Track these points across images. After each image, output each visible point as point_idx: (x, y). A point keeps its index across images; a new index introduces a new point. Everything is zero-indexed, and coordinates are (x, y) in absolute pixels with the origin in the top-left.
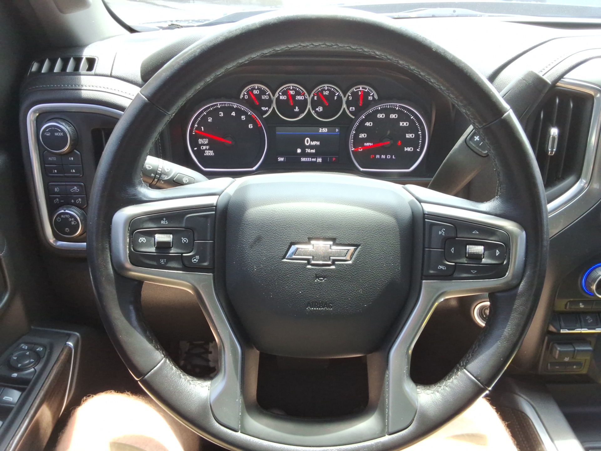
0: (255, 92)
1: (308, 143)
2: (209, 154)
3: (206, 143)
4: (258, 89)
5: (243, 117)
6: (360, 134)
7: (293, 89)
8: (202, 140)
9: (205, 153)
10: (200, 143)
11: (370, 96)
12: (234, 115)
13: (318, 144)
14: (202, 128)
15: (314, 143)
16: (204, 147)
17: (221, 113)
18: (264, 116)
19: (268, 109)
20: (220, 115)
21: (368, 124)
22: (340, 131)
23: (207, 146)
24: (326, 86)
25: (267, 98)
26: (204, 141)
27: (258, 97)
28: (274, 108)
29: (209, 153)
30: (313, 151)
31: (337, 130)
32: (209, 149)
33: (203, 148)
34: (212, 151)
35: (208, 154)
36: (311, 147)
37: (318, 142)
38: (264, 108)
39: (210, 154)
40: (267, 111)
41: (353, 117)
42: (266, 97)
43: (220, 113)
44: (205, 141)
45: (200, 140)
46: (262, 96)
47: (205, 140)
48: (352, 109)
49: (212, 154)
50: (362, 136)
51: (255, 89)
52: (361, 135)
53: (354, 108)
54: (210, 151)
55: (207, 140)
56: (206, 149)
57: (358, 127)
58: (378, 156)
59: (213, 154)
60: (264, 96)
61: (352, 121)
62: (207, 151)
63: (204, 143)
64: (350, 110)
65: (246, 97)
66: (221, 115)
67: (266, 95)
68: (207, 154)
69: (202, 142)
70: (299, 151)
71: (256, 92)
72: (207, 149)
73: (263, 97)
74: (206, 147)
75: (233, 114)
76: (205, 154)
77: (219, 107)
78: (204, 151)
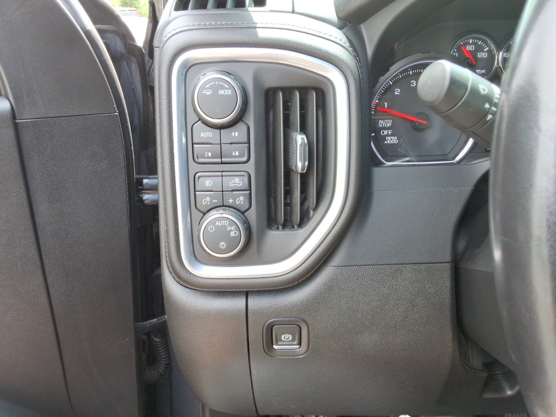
2: (392, 142)
3: (388, 125)
4: (473, 43)
8: (384, 122)
9: (386, 141)
10: (380, 126)
14: (386, 104)
16: (386, 132)
17: (414, 82)
19: (485, 72)
20: (412, 85)
23: (390, 131)
25: (485, 56)
26: (386, 123)
27: (473, 54)
28: (497, 68)
29: (391, 139)
32: (392, 135)
33: (383, 133)
34: (396, 137)
35: (390, 142)
38: (480, 71)
39: (393, 142)
40: (484, 75)
42: (483, 54)
43: (412, 82)
44: (388, 123)
45: (380, 121)
46: (478, 53)
47: (388, 121)
49: (395, 142)
54: (393, 138)
55: (390, 122)
56: (388, 135)
60: (481, 54)
62: (389, 138)
63: (386, 126)
65: (456, 55)
66: (414, 85)
67: (484, 52)
68: (389, 142)
69: (383, 125)
71: (470, 49)
72: (390, 134)
73: (480, 55)
76: (386, 142)
77: (411, 73)
78: (384, 138)
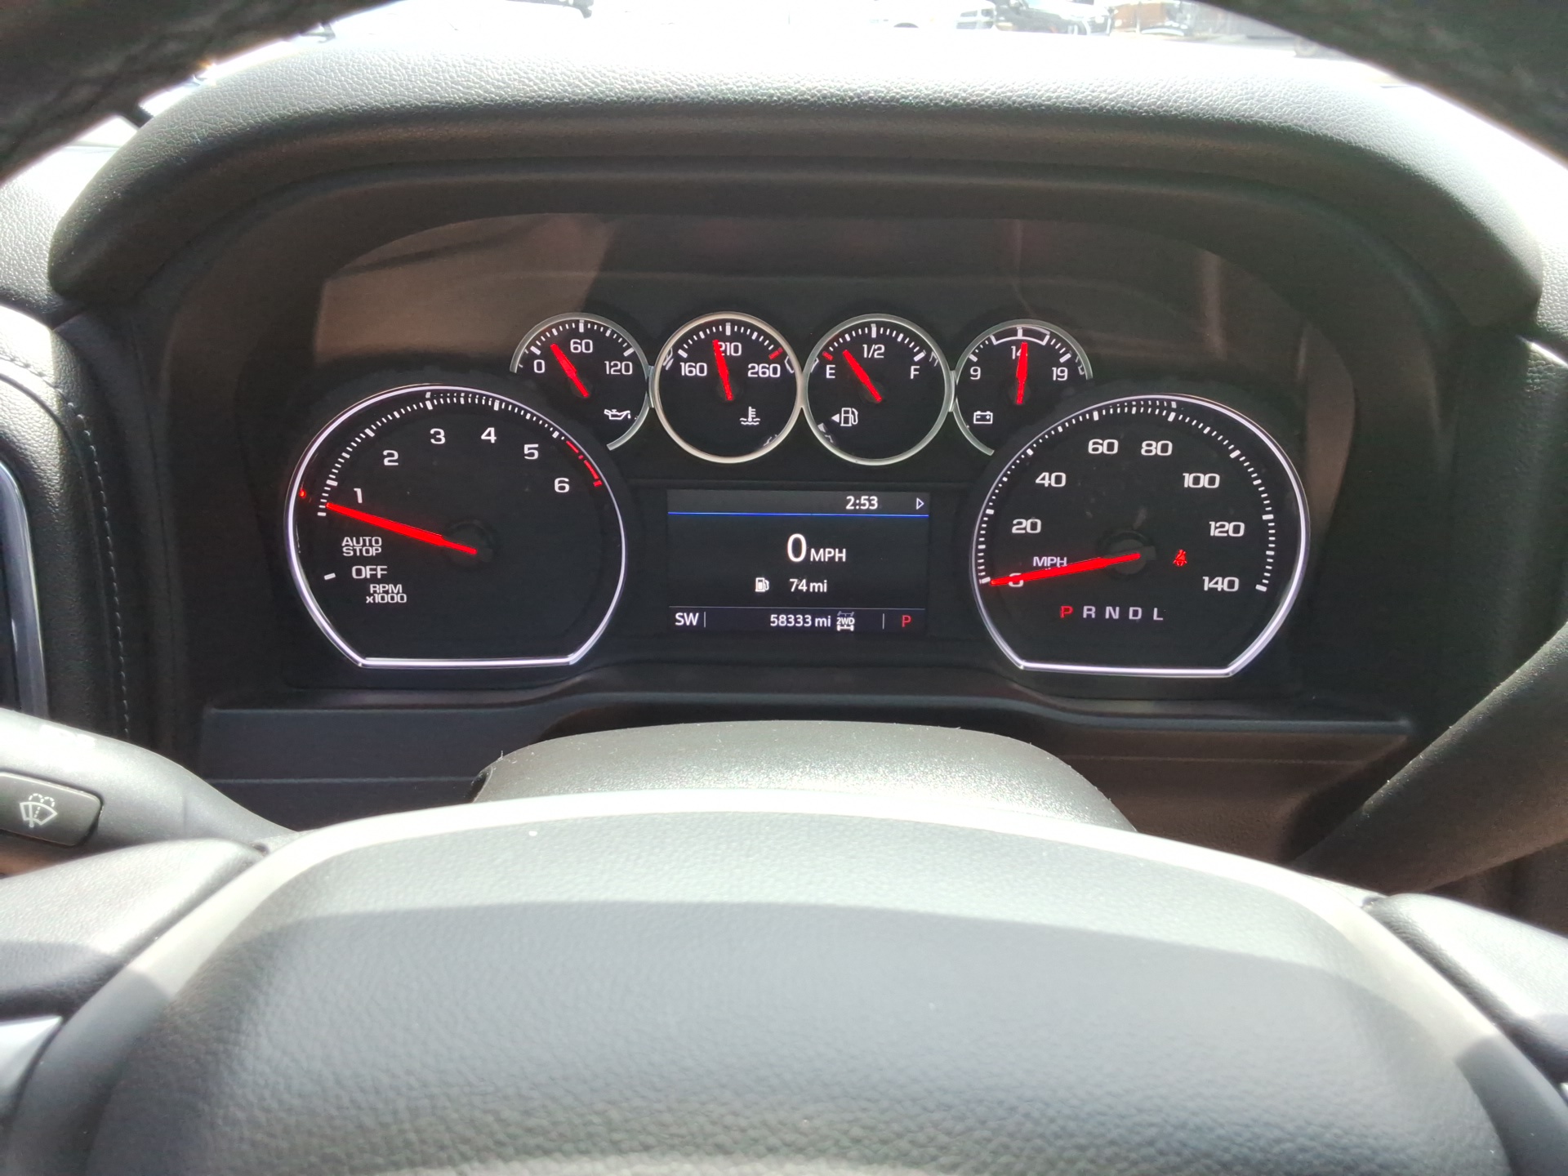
0: (578, 347)
1: (797, 553)
2: (388, 599)
3: (373, 552)
4: (589, 333)
5: (531, 450)
6: (1015, 522)
7: (735, 337)
8: (358, 542)
9: (370, 595)
10: (347, 552)
11: (1059, 365)
12: (493, 441)
13: (840, 558)
14: (359, 491)
15: (823, 555)
16: (366, 572)
17: (439, 433)
18: (613, 446)
19: (629, 417)
20: (433, 441)
21: (1046, 479)
22: (930, 507)
23: (379, 568)
24: (873, 323)
25: (627, 369)
26: (364, 545)
27: (590, 366)
28: (653, 411)
29: (387, 592)
30: (822, 587)
31: (919, 503)
32: (385, 580)
33: (359, 572)
34: (400, 586)
35: (383, 598)
36: (811, 570)
37: (841, 552)
38: (614, 412)
39: (392, 598)
40: (626, 424)
41: (990, 452)
42: (621, 366)
43: (432, 431)
44: (371, 545)
45: (346, 541)
46: (607, 363)
47: (370, 541)
48: (983, 418)
49: (397, 599)
50: (1025, 529)
51: (574, 333)
52: (1020, 523)
53: (989, 414)
54: (390, 587)
55: (377, 542)
56: (374, 579)
57: (1006, 490)
58: (1089, 611)
59: (402, 598)
60: (616, 365)
61: (982, 469)
62: (380, 588)
63: (364, 554)
64: (975, 422)
65: (540, 367)
66: (440, 440)
67: (622, 359)
68: (378, 599)
69: (355, 551)
70: (762, 586)
71: (582, 349)
72: (379, 576)
73: (612, 368)
74: (375, 570)
75: (489, 435)
76: (369, 600)
77: (430, 406)
78: (363, 586)
